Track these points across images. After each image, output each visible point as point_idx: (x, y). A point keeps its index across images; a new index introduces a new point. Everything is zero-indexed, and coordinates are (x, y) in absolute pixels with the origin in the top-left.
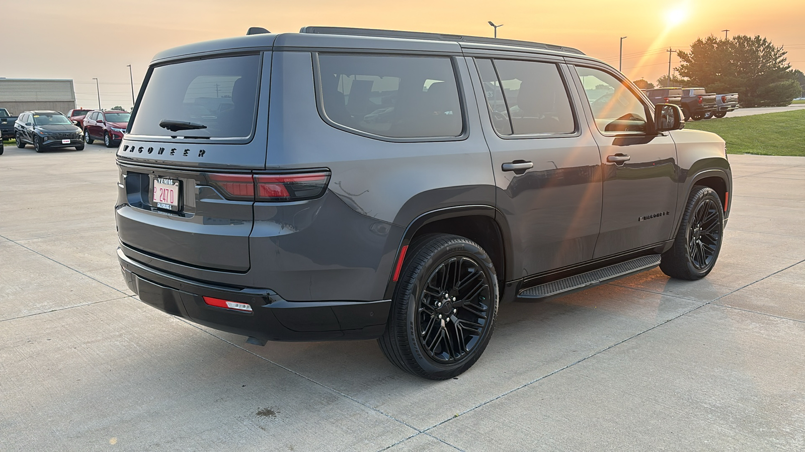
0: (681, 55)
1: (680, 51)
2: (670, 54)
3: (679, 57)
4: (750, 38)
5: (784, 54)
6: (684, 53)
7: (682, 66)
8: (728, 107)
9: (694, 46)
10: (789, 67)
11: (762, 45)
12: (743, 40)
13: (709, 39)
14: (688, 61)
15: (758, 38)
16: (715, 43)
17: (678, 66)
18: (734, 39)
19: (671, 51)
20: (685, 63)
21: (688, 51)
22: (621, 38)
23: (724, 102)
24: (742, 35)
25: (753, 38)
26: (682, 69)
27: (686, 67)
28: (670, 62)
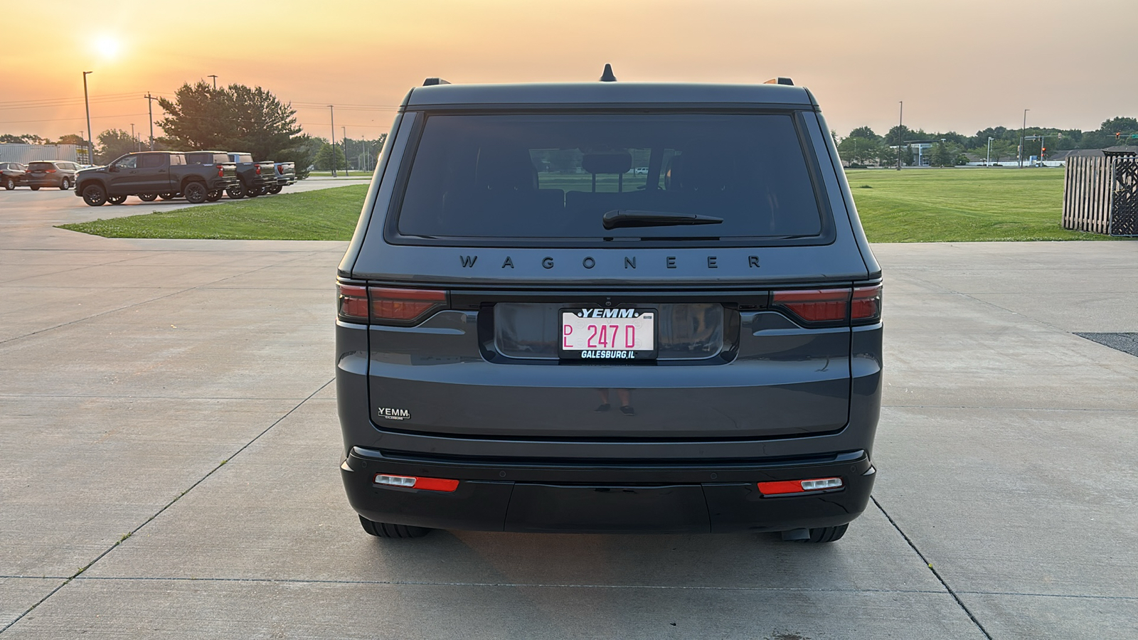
0: (164, 104)
1: (161, 99)
2: (150, 102)
3: (162, 108)
4: (250, 90)
5: (292, 113)
6: (168, 103)
7: (166, 119)
8: (286, 180)
9: (181, 93)
10: (299, 130)
11: (265, 100)
12: (242, 91)
13: (200, 86)
14: (174, 112)
15: (259, 90)
16: (208, 92)
17: (161, 119)
18: (230, 88)
19: (150, 98)
20: (171, 117)
21: (173, 99)
22: (85, 73)
23: (281, 174)
24: (239, 84)
25: (253, 90)
26: (166, 124)
27: (172, 122)
28: (150, 114)
